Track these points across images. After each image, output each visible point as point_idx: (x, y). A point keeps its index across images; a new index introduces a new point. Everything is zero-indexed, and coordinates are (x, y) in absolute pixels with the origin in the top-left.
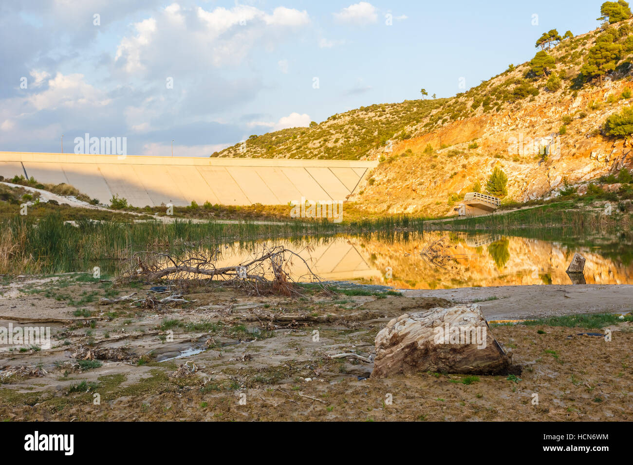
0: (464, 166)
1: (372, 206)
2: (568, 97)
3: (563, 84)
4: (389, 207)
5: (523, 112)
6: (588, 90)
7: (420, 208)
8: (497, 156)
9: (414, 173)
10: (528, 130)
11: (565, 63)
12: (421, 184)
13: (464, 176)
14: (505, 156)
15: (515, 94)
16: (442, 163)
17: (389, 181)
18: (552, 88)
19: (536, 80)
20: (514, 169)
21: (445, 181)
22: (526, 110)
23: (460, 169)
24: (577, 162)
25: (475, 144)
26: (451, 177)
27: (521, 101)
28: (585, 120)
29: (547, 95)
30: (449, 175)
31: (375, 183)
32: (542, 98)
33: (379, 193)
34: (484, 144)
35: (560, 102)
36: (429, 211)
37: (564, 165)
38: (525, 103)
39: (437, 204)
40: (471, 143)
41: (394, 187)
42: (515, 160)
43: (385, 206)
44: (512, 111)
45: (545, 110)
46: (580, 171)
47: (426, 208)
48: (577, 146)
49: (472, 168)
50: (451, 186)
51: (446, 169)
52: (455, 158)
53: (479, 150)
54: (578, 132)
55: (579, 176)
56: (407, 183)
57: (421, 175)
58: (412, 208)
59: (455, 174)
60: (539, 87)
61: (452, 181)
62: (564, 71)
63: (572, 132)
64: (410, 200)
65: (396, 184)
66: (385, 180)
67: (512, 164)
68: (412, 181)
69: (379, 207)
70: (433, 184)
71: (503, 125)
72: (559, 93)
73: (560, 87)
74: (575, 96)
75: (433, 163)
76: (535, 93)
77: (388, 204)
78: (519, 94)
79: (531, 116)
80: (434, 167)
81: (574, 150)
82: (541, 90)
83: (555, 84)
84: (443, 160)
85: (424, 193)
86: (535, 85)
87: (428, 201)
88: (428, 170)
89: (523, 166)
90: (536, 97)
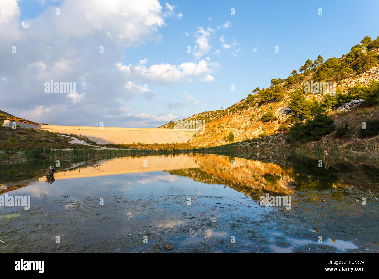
0: (222, 131)
1: (194, 144)
2: (257, 109)
3: (256, 104)
4: (199, 144)
5: (243, 113)
6: (263, 106)
7: (208, 145)
8: (234, 128)
9: (207, 133)
10: (243, 119)
11: (258, 98)
12: (208, 137)
13: (222, 134)
14: (236, 128)
15: (242, 107)
16: (216, 130)
17: (200, 136)
18: (253, 106)
19: (249, 103)
20: (238, 132)
21: (216, 136)
22: (244, 113)
23: (221, 132)
24: (254, 129)
25: (228, 124)
26: (218, 135)
27: (243, 110)
28: (258, 115)
29: (251, 108)
30: (217, 134)
31: (196, 136)
32: (250, 109)
33: (197, 140)
34: (230, 124)
35: (254, 110)
36: (210, 146)
37: (250, 130)
38: (244, 111)
39: (213, 143)
40: (227, 123)
41: (201, 138)
42: (239, 129)
43: (198, 144)
44: (240, 113)
45: (250, 113)
46: (254, 132)
47: (210, 144)
48: (255, 124)
49: (224, 132)
50: (218, 137)
51: (217, 132)
52: (220, 128)
53: (229, 126)
54: (256, 120)
55: (254, 134)
56: (205, 136)
57: (209, 134)
58: (205, 145)
59: (219, 133)
60: (249, 105)
61: (218, 136)
62: (257, 100)
63: (254, 120)
64: (205, 142)
65: (201, 137)
66: (199, 135)
67: (238, 130)
68: (207, 136)
69: (196, 144)
70: (212, 137)
71: (238, 118)
72: (255, 107)
73: (255, 105)
74: (259, 108)
75: (213, 130)
76: (248, 107)
77: (199, 143)
78: (243, 108)
79: (246, 115)
80: (213, 131)
81: (253, 126)
82: (250, 106)
83: (253, 104)
84: (216, 129)
85: (210, 140)
86: (248, 105)
87: (210, 142)
88: (211, 132)
89: (241, 131)
90: (248, 109)
